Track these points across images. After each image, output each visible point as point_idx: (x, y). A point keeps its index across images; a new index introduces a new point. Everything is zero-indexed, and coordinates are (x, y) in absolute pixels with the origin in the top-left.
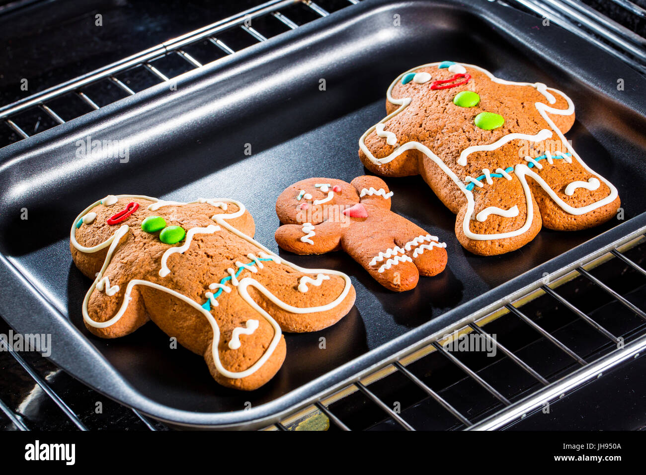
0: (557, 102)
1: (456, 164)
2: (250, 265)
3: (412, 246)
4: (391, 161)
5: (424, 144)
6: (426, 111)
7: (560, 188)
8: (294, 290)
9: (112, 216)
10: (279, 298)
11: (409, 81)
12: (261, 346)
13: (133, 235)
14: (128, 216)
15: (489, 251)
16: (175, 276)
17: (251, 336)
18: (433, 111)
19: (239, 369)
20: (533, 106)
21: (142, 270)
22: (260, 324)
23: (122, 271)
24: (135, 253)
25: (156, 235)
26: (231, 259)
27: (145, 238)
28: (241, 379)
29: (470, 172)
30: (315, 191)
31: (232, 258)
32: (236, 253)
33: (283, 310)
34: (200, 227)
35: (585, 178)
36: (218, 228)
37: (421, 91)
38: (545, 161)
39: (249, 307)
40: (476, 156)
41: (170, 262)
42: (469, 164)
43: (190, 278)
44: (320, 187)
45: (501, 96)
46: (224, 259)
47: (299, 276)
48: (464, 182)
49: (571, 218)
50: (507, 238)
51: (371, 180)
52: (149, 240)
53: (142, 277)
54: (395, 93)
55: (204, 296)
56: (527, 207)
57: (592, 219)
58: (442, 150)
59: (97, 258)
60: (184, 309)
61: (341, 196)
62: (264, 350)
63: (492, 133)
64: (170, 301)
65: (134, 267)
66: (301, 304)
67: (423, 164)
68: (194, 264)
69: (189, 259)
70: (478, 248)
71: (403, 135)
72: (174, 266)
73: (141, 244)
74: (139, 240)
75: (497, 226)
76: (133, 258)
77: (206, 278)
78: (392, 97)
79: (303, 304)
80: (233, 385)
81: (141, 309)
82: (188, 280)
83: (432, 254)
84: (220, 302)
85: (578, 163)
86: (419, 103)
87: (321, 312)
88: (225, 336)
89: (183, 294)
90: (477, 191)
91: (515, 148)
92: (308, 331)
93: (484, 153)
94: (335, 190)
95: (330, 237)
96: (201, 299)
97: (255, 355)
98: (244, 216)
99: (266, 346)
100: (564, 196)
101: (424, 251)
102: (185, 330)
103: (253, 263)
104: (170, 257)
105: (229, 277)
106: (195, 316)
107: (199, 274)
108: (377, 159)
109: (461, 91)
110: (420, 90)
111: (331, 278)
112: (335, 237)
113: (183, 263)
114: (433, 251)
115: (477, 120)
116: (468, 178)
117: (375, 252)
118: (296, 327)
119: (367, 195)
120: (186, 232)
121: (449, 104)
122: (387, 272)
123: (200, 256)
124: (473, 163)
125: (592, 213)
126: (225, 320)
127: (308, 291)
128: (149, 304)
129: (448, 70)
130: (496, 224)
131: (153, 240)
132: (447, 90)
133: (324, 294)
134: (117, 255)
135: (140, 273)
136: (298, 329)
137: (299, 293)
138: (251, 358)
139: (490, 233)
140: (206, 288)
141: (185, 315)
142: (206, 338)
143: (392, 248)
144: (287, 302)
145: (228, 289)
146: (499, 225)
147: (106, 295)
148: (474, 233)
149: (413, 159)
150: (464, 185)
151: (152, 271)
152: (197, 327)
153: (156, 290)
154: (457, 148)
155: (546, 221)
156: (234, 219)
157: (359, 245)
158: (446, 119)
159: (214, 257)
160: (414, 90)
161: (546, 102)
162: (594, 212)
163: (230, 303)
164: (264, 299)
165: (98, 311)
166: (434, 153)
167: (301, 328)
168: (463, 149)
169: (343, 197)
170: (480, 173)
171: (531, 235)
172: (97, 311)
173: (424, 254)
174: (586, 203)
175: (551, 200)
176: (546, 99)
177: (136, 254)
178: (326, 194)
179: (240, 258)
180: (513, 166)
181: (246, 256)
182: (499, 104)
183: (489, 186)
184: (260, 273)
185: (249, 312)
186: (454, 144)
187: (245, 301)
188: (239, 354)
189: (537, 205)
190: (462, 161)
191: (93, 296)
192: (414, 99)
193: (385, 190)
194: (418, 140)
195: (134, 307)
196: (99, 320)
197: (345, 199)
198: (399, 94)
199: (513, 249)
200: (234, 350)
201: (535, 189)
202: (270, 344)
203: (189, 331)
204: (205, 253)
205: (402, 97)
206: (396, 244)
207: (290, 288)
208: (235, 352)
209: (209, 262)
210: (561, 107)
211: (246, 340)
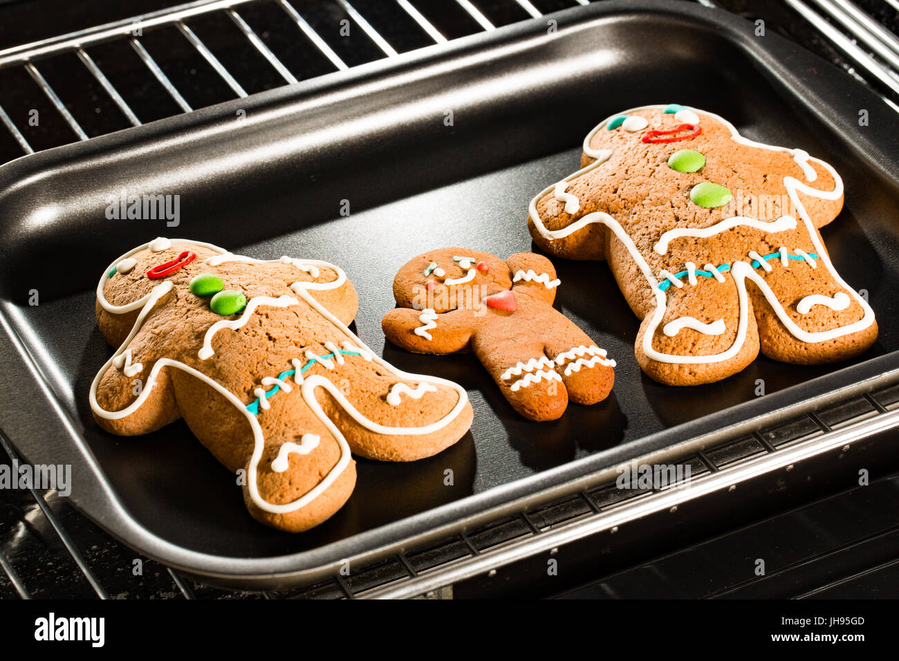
0: (818, 179)
1: (652, 250)
2: (326, 359)
3: (566, 359)
4: (568, 236)
5: (615, 218)
6: (627, 171)
7: (792, 302)
8: (381, 400)
9: (156, 266)
10: (358, 409)
11: (616, 126)
12: (317, 473)
13: (177, 296)
14: (176, 270)
15: (675, 380)
16: (219, 360)
17: (306, 457)
18: (636, 173)
19: (280, 500)
20: (780, 180)
21: (177, 347)
22: (321, 442)
23: (151, 345)
24: (174, 322)
25: (205, 299)
26: (302, 347)
27: (191, 303)
28: (281, 515)
29: (668, 265)
30: (451, 265)
31: (303, 345)
32: (310, 339)
33: (360, 426)
34: (270, 296)
35: (830, 292)
36: (294, 301)
37: (628, 143)
38: (777, 260)
39: (313, 416)
40: (682, 242)
41: (217, 341)
42: (669, 252)
43: (238, 365)
44: (459, 262)
45: (737, 161)
46: (292, 345)
47: (393, 382)
48: (658, 277)
49: (801, 347)
50: (702, 364)
51: (534, 259)
52: (195, 306)
53: (176, 357)
54: (596, 141)
55: (253, 393)
56: (739, 323)
57: (830, 350)
58: (638, 229)
59: (124, 323)
60: (222, 407)
61: (486, 278)
62: (320, 478)
63: (711, 212)
64: (206, 395)
65: (168, 341)
66: (386, 422)
67: (609, 246)
68: (247, 346)
69: (243, 338)
70: (660, 373)
71: (589, 201)
72: (220, 346)
73: (184, 310)
74: (182, 304)
75: (691, 345)
76: (168, 328)
77: (260, 369)
78: (590, 146)
79: (391, 422)
80: (269, 522)
81: (168, 400)
82: (235, 369)
83: (592, 373)
84: (273, 404)
85: (826, 270)
86: (620, 158)
87: (415, 436)
88: (270, 452)
89: (224, 387)
90: (673, 292)
91: (738, 237)
92: (395, 460)
93: (693, 240)
94: (479, 268)
95: (457, 332)
96: (247, 397)
97: (306, 484)
98: (342, 290)
99: (324, 474)
100: (795, 314)
101: (581, 368)
102: (220, 437)
103: (332, 355)
104: (218, 333)
105: (292, 371)
106: (235, 419)
107: (251, 361)
108: (548, 231)
109: (682, 149)
110: (627, 140)
111: (440, 389)
112: (464, 334)
113: (234, 344)
114: (593, 369)
115: (693, 192)
116: (664, 273)
117: (513, 360)
118: (377, 452)
119: (523, 280)
120: (249, 301)
121: (662, 165)
122: (522, 391)
123: (259, 337)
124: (675, 252)
125: (832, 343)
126: (275, 430)
127: (400, 405)
128: (180, 395)
129: (673, 117)
130: (690, 342)
131: (201, 306)
132: (664, 144)
133: (423, 410)
134: (149, 322)
135: (173, 349)
136: (380, 455)
137: (387, 406)
138: (300, 487)
139: (678, 354)
140: (258, 382)
141: (223, 416)
142: (245, 452)
143: (538, 359)
144: (367, 416)
145: (287, 388)
146: (694, 345)
147: (123, 375)
148: (656, 351)
149: (598, 237)
150: (657, 281)
151: (190, 350)
152: (236, 435)
153: (191, 377)
154: (658, 229)
155: (765, 346)
156: (325, 291)
157: (494, 349)
158: (651, 186)
159: (277, 341)
160: (619, 140)
161: (802, 178)
162: (835, 342)
163: (287, 407)
164: (337, 408)
165: (110, 395)
166: (626, 231)
167: (383, 455)
168: (666, 231)
169: (489, 278)
170: (682, 268)
171: (738, 363)
172: (107, 395)
173: (580, 372)
174: (824, 327)
175: (776, 317)
176: (804, 174)
177: (173, 324)
178: (465, 272)
179: (314, 346)
180: (730, 263)
181: (323, 344)
182: (730, 173)
183: (691, 287)
184: (337, 371)
185: (311, 423)
186: (655, 223)
187: (309, 407)
188: (284, 480)
189: (755, 323)
190: (661, 248)
191: (108, 374)
192: (617, 153)
193: (550, 276)
194: (608, 211)
195: (159, 397)
196: (109, 408)
197: (490, 282)
198: (600, 143)
199: (709, 379)
200: (278, 473)
201: (756, 299)
202: (330, 471)
203: (224, 440)
204: (267, 334)
205: (601, 148)
206: (545, 352)
207: (376, 397)
208: (279, 477)
209: (269, 346)
210: (823, 187)
211: (297, 462)
